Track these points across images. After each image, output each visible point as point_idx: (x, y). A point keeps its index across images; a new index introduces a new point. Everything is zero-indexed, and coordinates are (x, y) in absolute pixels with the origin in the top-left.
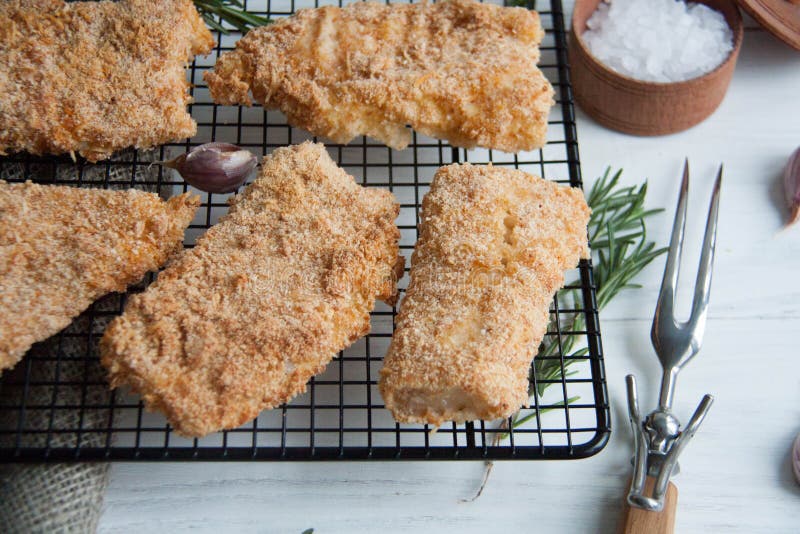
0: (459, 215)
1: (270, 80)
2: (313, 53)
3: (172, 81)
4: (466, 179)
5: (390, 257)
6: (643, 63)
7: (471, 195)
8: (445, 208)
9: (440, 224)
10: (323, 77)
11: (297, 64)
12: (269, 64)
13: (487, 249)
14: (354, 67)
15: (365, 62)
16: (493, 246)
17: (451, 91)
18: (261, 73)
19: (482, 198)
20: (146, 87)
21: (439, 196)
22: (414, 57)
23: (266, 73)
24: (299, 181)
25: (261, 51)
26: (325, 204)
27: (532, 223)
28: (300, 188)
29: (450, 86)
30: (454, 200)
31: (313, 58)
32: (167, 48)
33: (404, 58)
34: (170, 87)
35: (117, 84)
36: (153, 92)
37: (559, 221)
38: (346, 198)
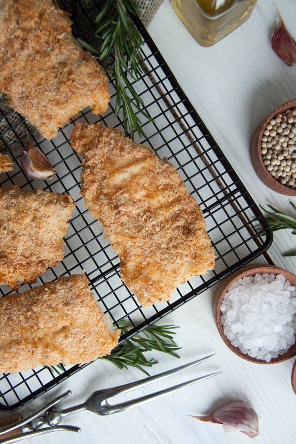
0: (54, 304)
1: (89, 160)
2: (113, 172)
3: (57, 115)
4: (74, 297)
5: (29, 277)
6: (236, 321)
7: (67, 304)
8: (54, 296)
9: (46, 297)
10: (105, 186)
11: (104, 169)
12: (95, 155)
13: (42, 328)
14: (117, 198)
15: (122, 202)
16: (45, 330)
17: (131, 253)
18: (89, 154)
19: (68, 310)
20: (45, 107)
21: (60, 288)
22: (146, 221)
23: (90, 156)
24: (31, 217)
25: (101, 145)
26: (30, 235)
27: (70, 340)
28: (28, 220)
29: (134, 252)
30: (61, 296)
31: (110, 174)
32: (70, 101)
33: (142, 217)
34: (53, 117)
35: (37, 92)
36: (45, 111)
37: (83, 349)
38: (40, 242)
